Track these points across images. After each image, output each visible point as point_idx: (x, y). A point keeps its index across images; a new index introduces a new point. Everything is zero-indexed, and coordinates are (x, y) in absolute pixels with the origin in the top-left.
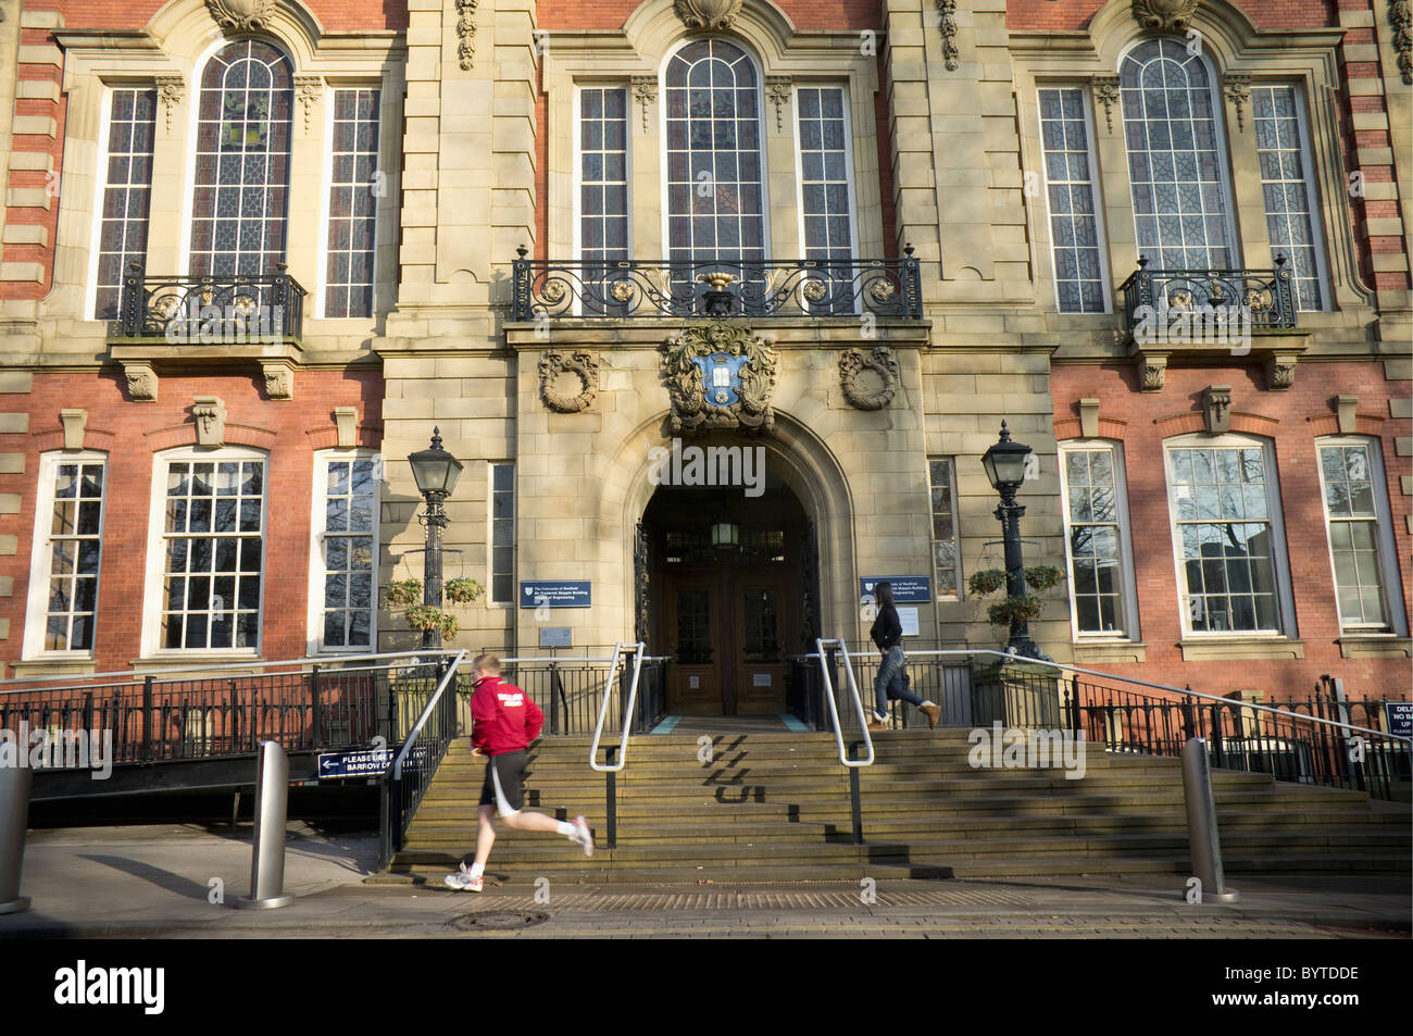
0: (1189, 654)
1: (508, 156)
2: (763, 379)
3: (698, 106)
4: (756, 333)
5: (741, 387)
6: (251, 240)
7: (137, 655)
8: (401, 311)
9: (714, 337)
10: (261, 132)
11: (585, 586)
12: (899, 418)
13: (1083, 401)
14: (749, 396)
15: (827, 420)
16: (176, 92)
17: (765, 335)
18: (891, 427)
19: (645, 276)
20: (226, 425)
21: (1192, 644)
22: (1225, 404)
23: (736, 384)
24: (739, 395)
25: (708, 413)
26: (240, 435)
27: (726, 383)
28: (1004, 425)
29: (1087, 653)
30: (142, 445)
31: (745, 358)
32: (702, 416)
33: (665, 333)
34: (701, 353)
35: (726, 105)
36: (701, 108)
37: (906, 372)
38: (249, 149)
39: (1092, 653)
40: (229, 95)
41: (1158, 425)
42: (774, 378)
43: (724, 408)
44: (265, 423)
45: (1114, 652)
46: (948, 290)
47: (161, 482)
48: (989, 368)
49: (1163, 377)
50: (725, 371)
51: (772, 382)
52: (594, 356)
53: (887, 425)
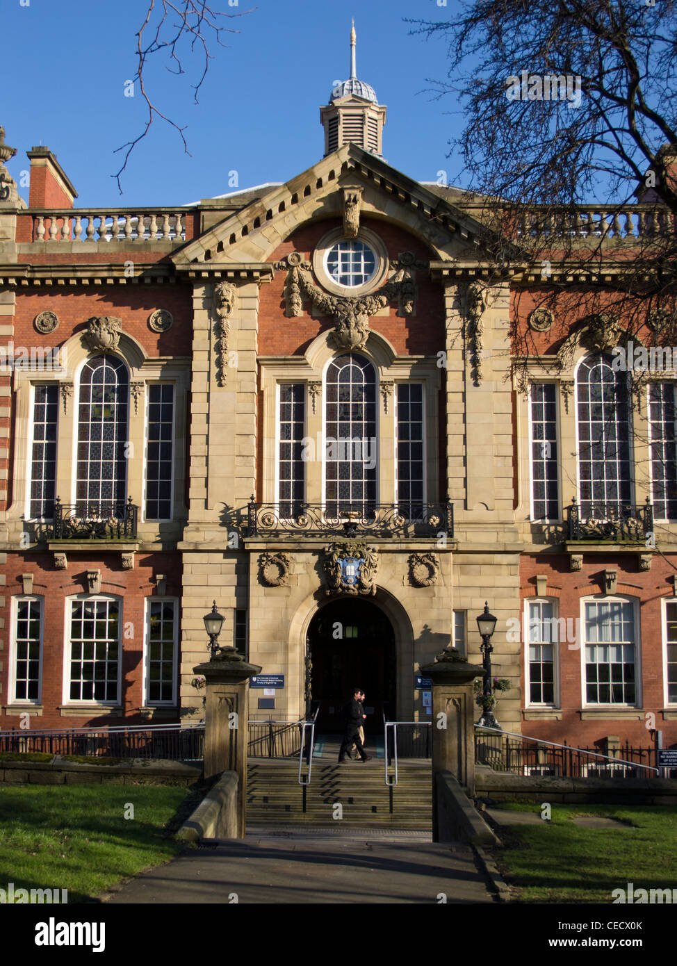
0: (584, 717)
1: (244, 437)
2: (371, 570)
3: (343, 394)
4: (369, 545)
5: (360, 575)
6: (107, 473)
7: (61, 703)
8: (190, 525)
9: (348, 549)
10: (111, 410)
11: (281, 677)
12: (439, 590)
13: (539, 577)
14: (365, 581)
15: (401, 592)
16: (69, 389)
17: (372, 546)
18: (434, 596)
19: (314, 512)
20: (102, 583)
21: (586, 711)
22: (613, 580)
23: (357, 574)
24: (359, 581)
25: (343, 588)
26: (109, 589)
27: (353, 573)
28: (486, 603)
29: (532, 715)
30: (60, 593)
31: (362, 560)
32: (340, 590)
33: (323, 545)
34: (340, 557)
35: (358, 394)
36: (345, 396)
37: (444, 566)
38: (105, 420)
39: (534, 714)
40: (94, 387)
41: (579, 589)
42: (376, 569)
43: (352, 586)
44: (120, 582)
45: (546, 715)
46: (469, 516)
47: (69, 611)
48: (487, 562)
49: (581, 565)
50: (353, 567)
51: (375, 572)
52: (288, 555)
53: (432, 595)
